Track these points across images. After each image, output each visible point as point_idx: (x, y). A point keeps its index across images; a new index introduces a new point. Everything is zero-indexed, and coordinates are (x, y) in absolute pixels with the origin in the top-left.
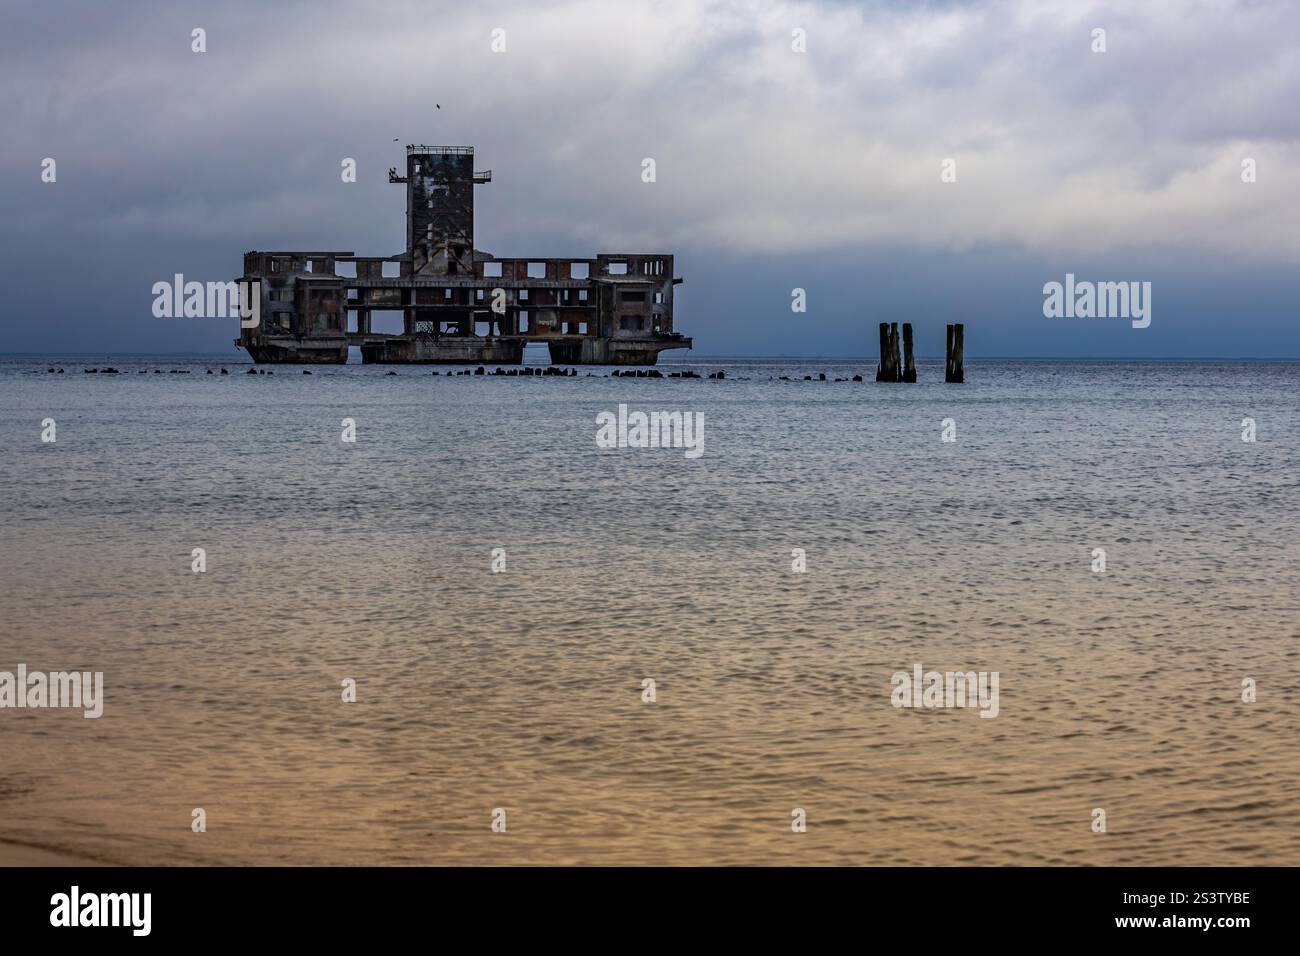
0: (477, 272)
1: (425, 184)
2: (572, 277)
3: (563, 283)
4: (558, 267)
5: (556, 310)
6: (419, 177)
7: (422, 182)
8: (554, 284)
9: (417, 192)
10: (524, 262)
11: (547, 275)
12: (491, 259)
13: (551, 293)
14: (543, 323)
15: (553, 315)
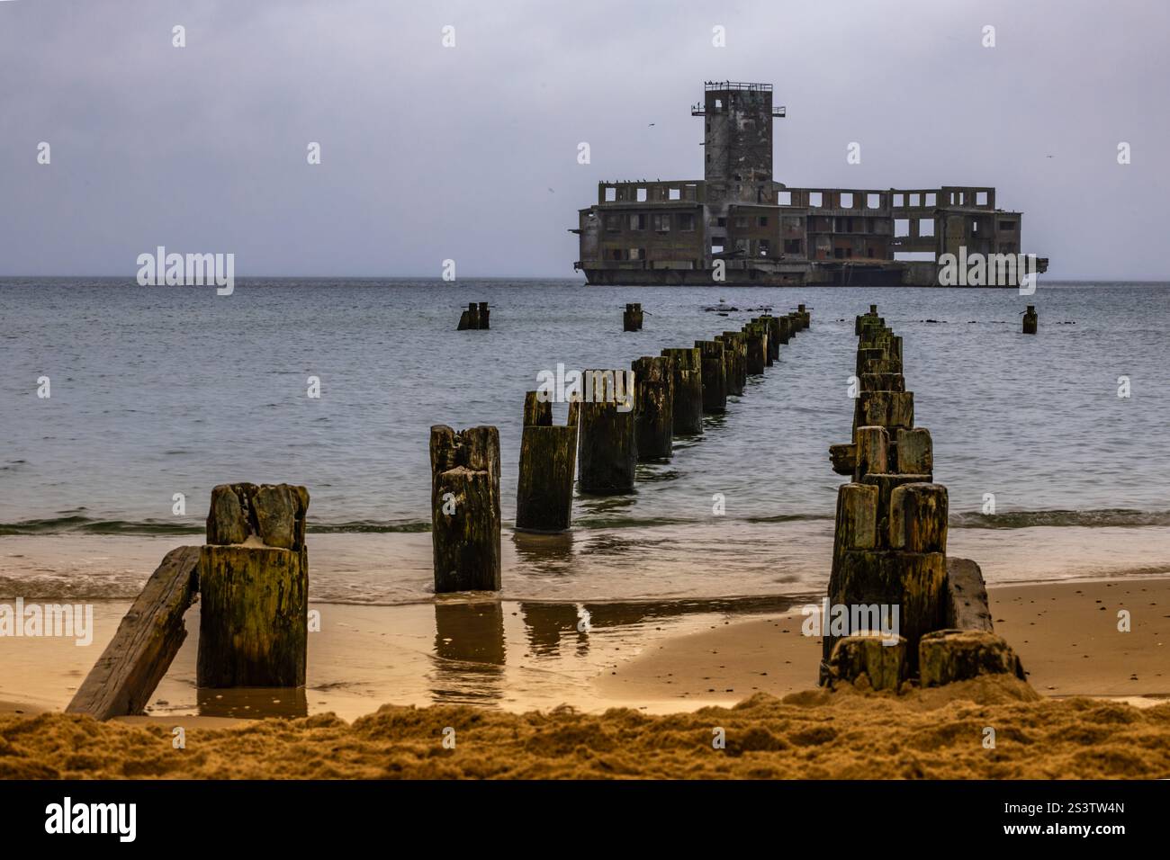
0: (775, 200)
1: (737, 118)
2: (842, 206)
3: (834, 213)
4: (831, 196)
5: (831, 236)
6: (733, 111)
7: (735, 116)
8: (827, 212)
9: (731, 125)
10: (808, 191)
11: (823, 203)
12: (784, 189)
13: (827, 220)
14: (821, 248)
15: (828, 241)
